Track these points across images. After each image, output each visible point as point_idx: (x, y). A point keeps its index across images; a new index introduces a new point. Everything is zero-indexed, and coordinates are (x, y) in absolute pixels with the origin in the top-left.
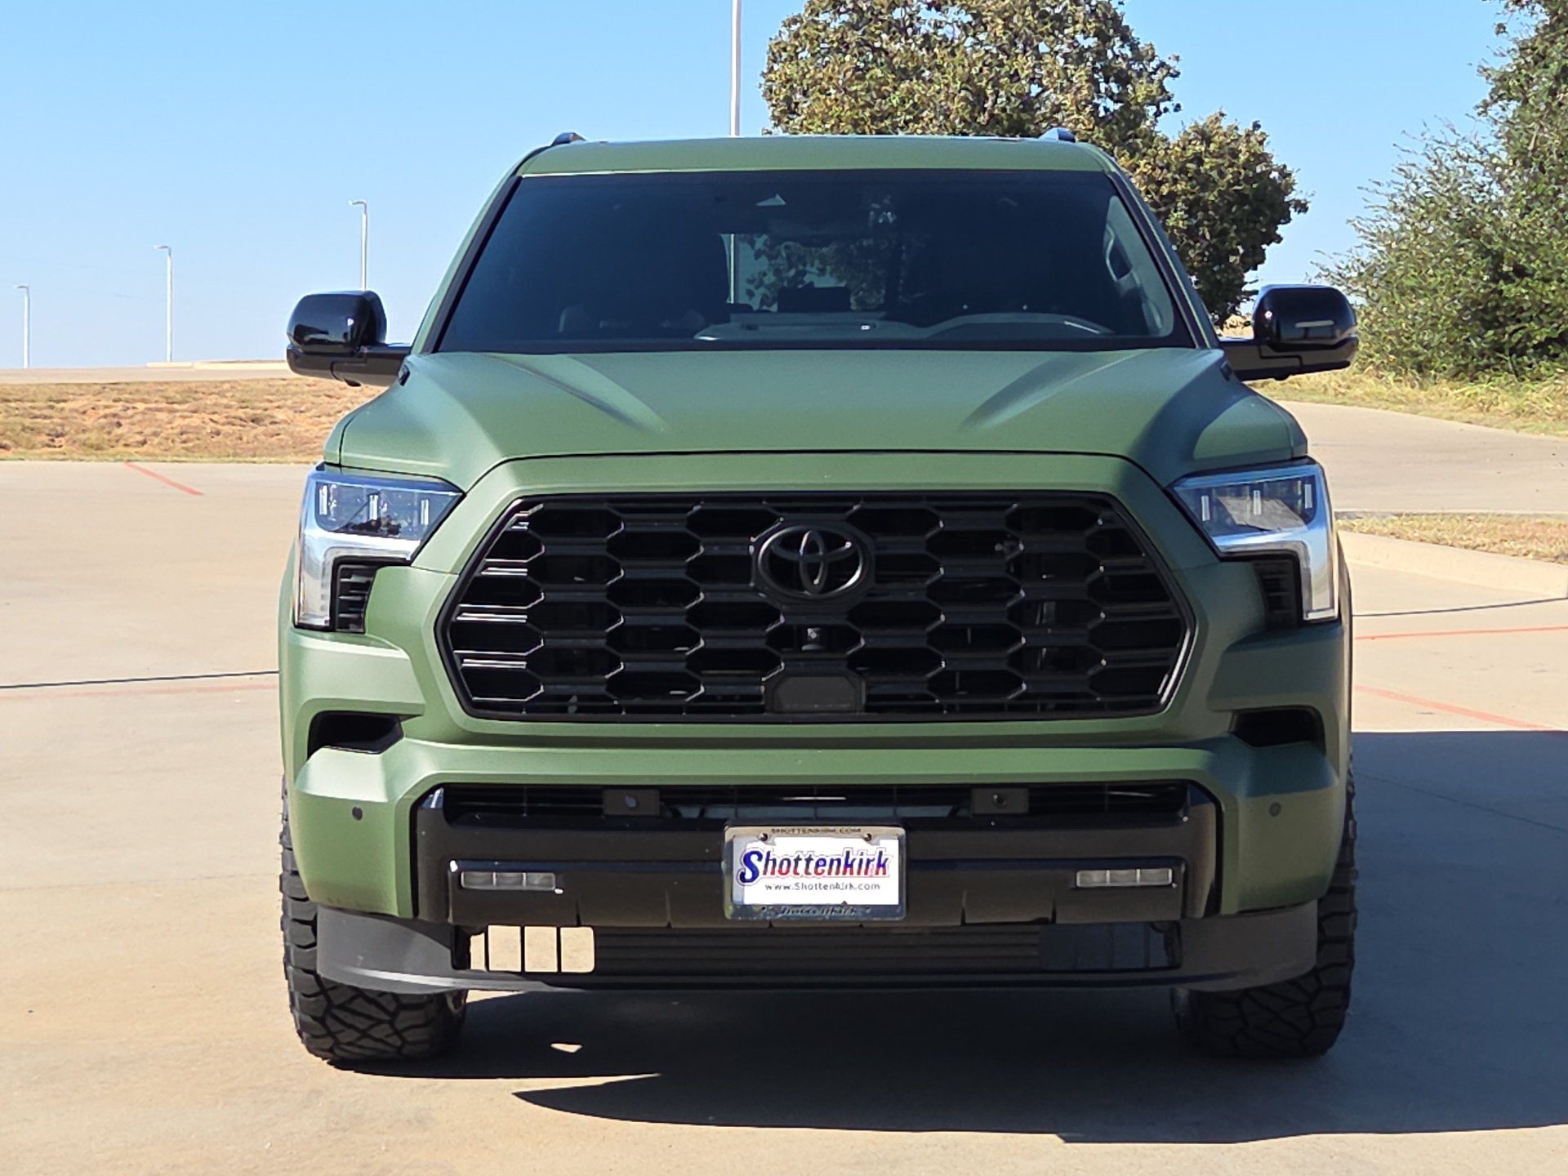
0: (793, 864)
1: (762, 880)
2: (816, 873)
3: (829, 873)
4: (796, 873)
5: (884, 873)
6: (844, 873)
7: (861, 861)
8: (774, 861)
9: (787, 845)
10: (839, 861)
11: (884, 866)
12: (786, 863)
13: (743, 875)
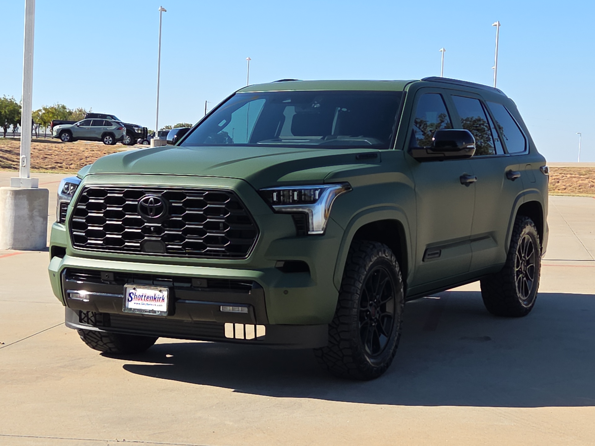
0: (141, 297)
1: (133, 302)
2: (147, 300)
3: (150, 301)
4: (142, 300)
5: (164, 302)
6: (154, 301)
7: (158, 297)
8: (137, 296)
9: (140, 291)
10: (153, 297)
11: (164, 300)
12: (139, 296)
13: (129, 299)
